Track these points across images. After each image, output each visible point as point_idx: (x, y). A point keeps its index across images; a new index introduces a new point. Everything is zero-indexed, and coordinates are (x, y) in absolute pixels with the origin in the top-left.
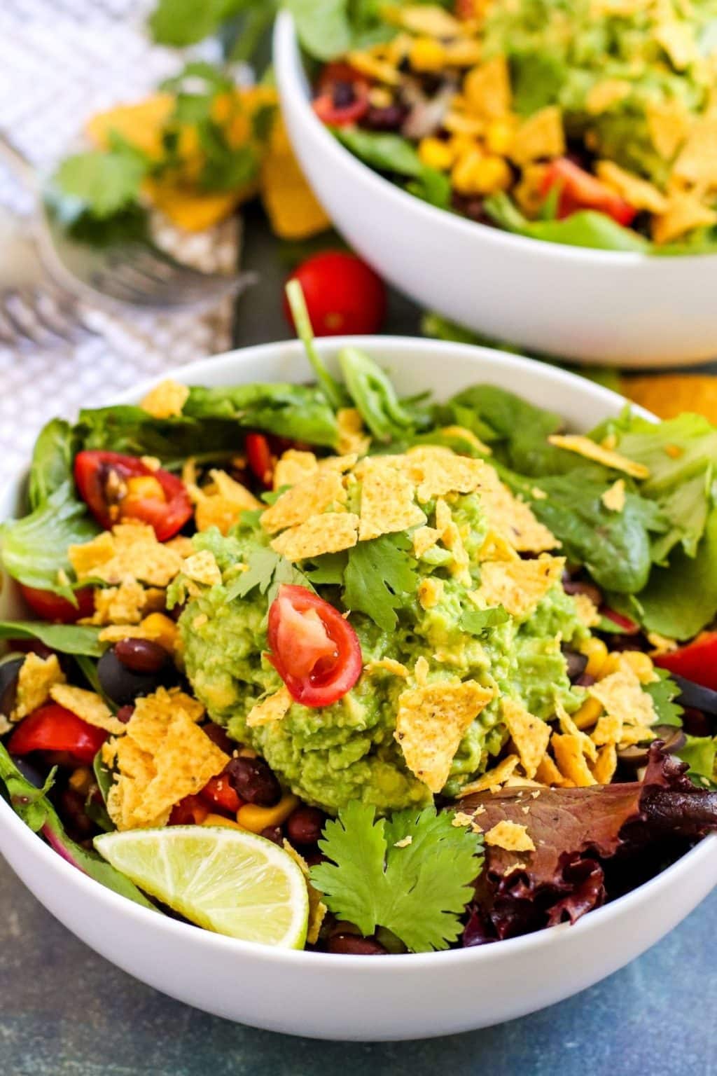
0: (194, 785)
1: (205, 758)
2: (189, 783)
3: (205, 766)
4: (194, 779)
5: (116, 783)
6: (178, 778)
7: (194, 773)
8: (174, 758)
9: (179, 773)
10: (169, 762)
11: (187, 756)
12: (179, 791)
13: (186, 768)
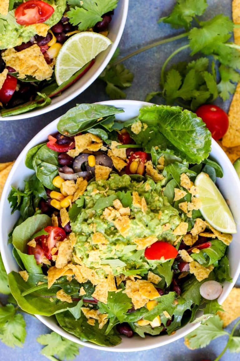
0: (42, 56)
1: (34, 51)
2: (41, 57)
3: (37, 51)
4: (40, 55)
5: (35, 77)
6: (39, 60)
7: (38, 55)
8: (32, 59)
9: (37, 59)
10: (33, 61)
11: (32, 56)
12: (43, 60)
13: (36, 57)
